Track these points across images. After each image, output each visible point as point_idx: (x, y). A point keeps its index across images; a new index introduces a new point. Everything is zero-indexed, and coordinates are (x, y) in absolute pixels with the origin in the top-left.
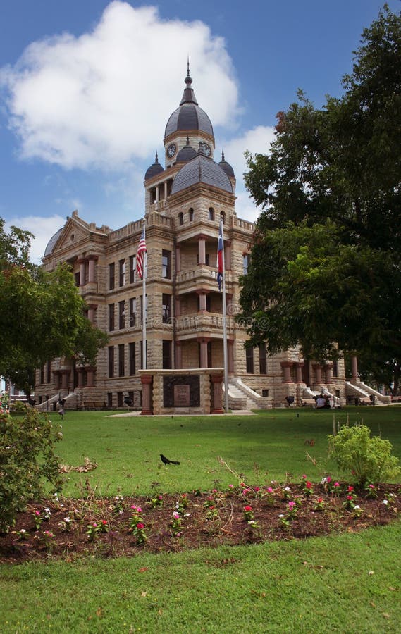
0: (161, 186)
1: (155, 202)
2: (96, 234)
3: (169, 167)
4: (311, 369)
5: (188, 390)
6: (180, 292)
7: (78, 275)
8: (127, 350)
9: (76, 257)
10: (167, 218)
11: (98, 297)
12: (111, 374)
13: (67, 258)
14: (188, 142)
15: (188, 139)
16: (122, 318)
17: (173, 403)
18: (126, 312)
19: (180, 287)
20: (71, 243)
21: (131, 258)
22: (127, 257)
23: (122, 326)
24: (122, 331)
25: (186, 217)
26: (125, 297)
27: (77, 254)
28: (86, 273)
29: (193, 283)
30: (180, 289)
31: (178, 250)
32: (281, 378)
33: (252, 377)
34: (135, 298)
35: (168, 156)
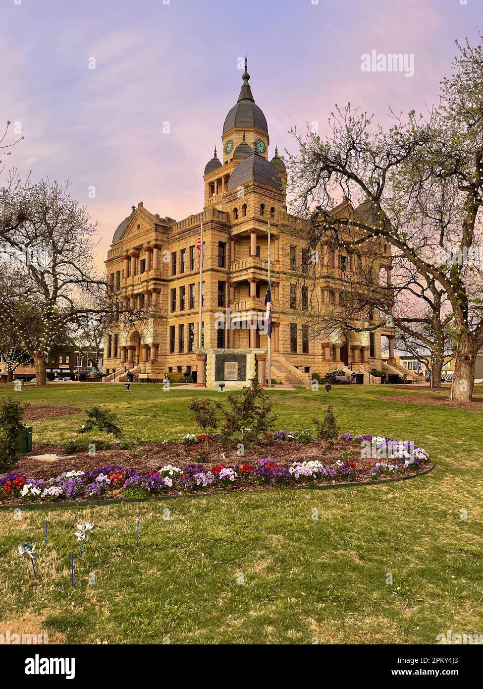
0: (219, 181)
1: (214, 195)
2: (160, 226)
3: (226, 163)
4: (349, 350)
5: (236, 367)
6: (234, 280)
7: (143, 262)
8: (186, 329)
9: (142, 245)
10: (223, 213)
11: (162, 282)
12: (172, 350)
13: (133, 246)
14: (244, 140)
15: (244, 136)
16: (182, 302)
17: (224, 377)
18: (187, 297)
19: (234, 275)
20: (137, 232)
21: (192, 248)
22: (187, 247)
23: (182, 308)
24: (183, 312)
25: (240, 213)
26: (185, 282)
27: (143, 242)
28: (150, 260)
29: (244, 272)
30: (234, 277)
31: (232, 242)
32: (321, 357)
33: (295, 356)
34: (194, 284)
35: (226, 152)
